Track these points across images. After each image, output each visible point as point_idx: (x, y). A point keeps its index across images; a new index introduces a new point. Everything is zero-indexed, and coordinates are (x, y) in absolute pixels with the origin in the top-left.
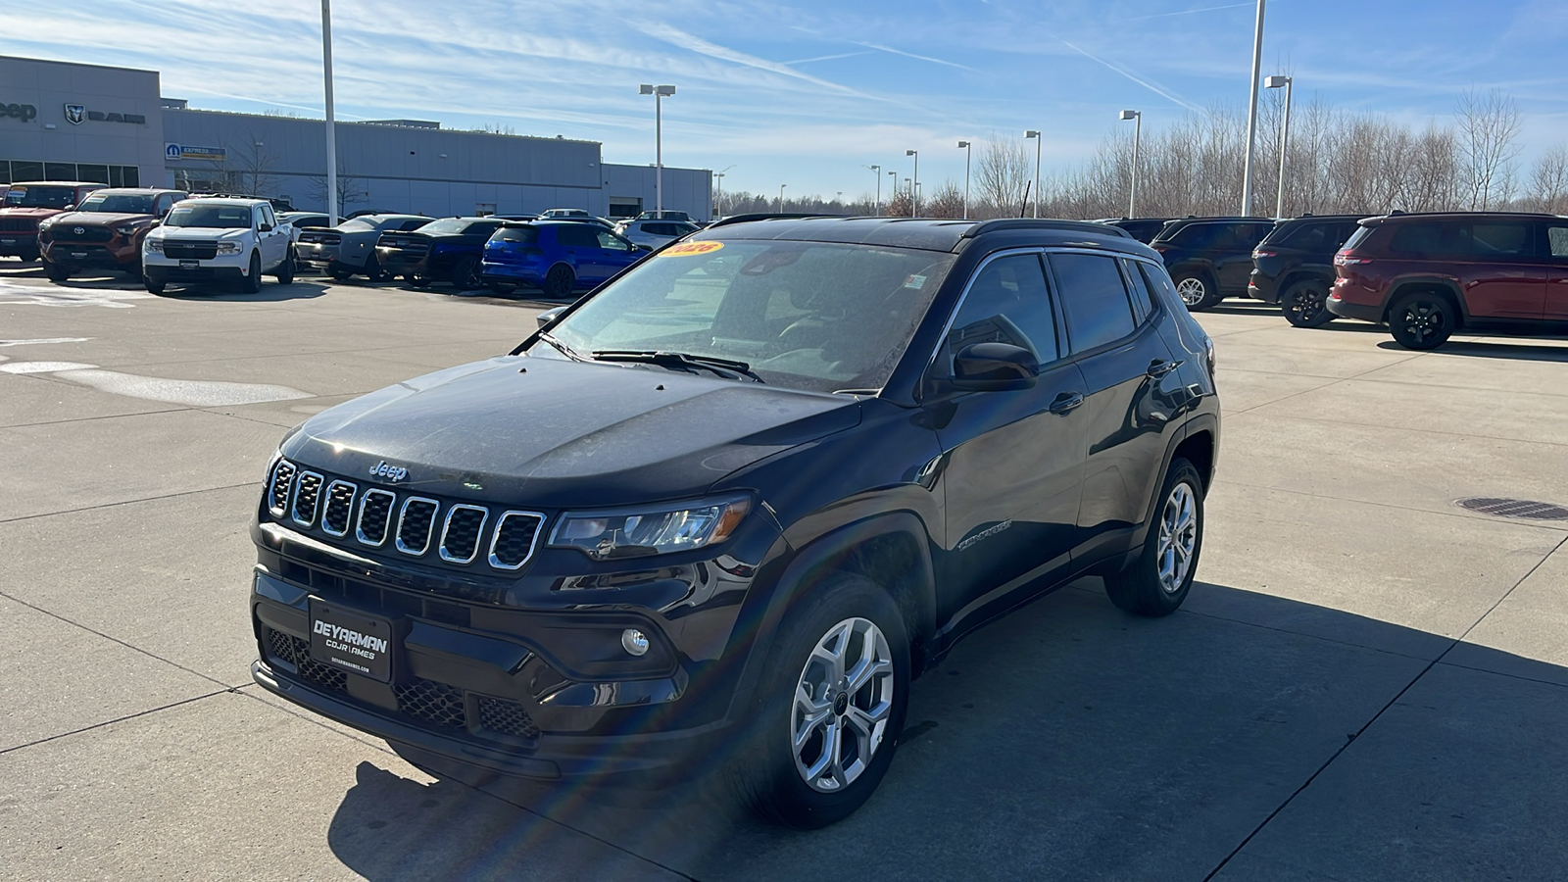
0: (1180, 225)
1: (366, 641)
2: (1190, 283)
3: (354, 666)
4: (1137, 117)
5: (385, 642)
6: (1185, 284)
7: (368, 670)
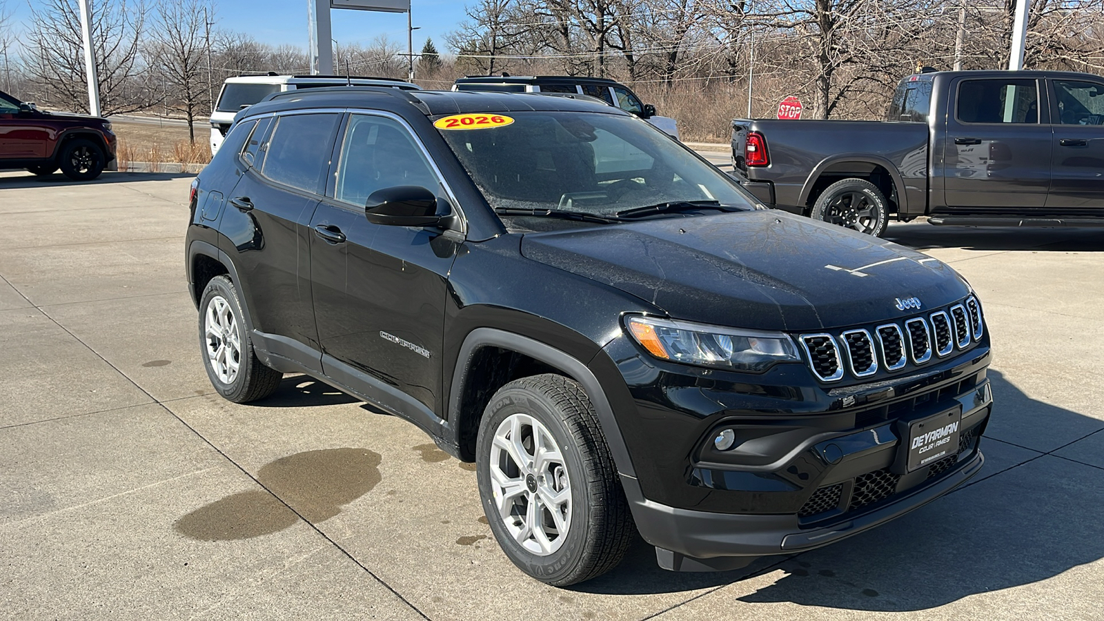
1: (946, 430)
3: (936, 457)
5: (957, 422)
7: (944, 452)
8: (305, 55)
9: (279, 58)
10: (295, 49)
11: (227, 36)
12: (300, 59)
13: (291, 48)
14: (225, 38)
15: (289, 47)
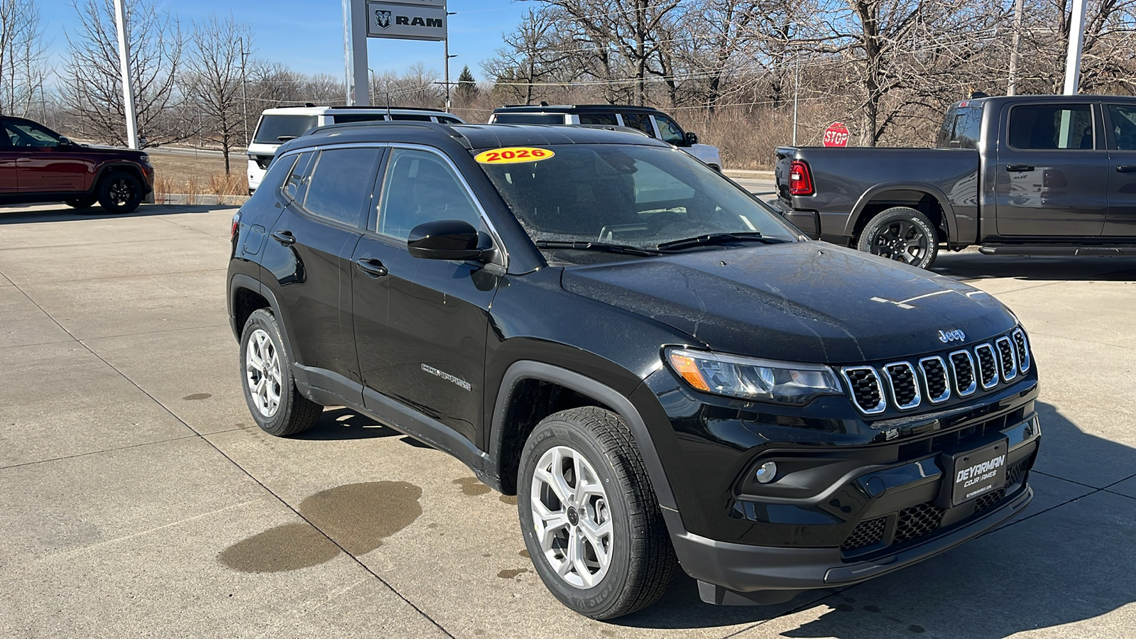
8: (341, 84)
9: (314, 88)
10: (330, 78)
11: (263, 65)
12: (336, 88)
13: (326, 77)
14: (260, 69)
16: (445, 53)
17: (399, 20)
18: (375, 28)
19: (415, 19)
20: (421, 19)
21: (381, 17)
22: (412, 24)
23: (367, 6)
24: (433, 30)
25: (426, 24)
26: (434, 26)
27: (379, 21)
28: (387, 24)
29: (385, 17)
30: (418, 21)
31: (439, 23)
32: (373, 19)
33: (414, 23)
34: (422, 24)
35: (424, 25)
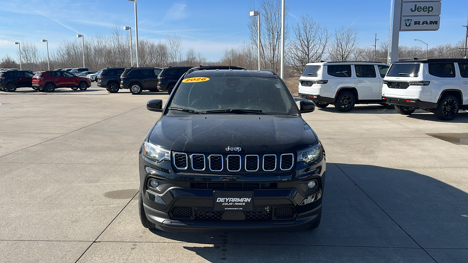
0: (130, 70)
1: (242, 200)
2: (135, 86)
3: (235, 209)
4: (82, 37)
5: (250, 199)
6: (134, 87)
7: (242, 209)
8: (424, 50)
9: (411, 52)
10: (419, 48)
12: (421, 52)
13: (417, 48)
14: (384, 45)
15: (416, 47)
16: (466, 34)
17: (416, 23)
18: (403, 27)
19: (424, 22)
20: (427, 22)
21: (407, 22)
22: (422, 24)
23: (401, 18)
24: (433, 26)
25: (429, 24)
26: (433, 24)
27: (406, 24)
28: (409, 25)
29: (409, 22)
30: (425, 22)
31: (436, 23)
32: (403, 23)
33: (423, 24)
34: (427, 23)
35: (428, 24)
